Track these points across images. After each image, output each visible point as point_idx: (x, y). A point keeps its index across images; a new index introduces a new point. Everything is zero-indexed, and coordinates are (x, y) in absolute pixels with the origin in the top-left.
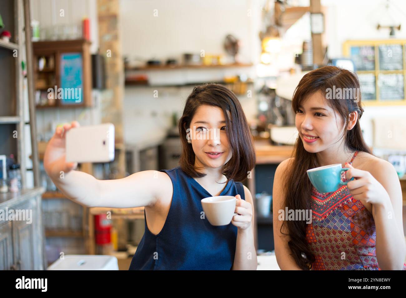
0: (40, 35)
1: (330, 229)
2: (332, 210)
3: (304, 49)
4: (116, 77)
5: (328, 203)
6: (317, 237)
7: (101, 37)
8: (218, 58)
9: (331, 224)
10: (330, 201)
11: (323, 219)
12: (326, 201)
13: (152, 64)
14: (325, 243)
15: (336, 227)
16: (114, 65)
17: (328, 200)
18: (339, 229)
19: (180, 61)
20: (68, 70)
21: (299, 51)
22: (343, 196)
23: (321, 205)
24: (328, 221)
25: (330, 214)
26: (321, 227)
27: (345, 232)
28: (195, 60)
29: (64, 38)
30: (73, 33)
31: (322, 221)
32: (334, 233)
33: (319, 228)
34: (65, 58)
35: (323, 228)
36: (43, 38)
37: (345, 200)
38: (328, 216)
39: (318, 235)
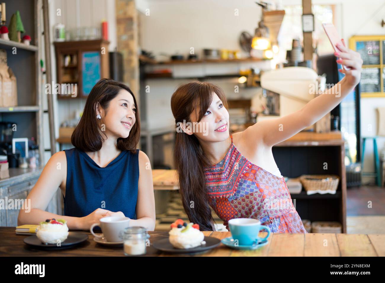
0: (65, 36)
1: (243, 197)
2: (238, 182)
3: (293, 47)
4: (132, 71)
5: (232, 180)
6: (236, 209)
7: (119, 37)
8: (234, 53)
9: (242, 193)
10: (233, 178)
11: (235, 192)
12: (230, 180)
13: (176, 59)
14: (244, 209)
15: (247, 193)
16: (130, 61)
17: (231, 178)
18: (250, 193)
19: (201, 56)
20: (89, 66)
21: (290, 48)
22: (240, 169)
23: (228, 184)
24: (239, 192)
25: (237, 186)
26: (236, 199)
27: (255, 192)
28: (214, 56)
29: (85, 39)
30: (93, 34)
31: (235, 195)
32: (247, 197)
33: (235, 201)
34: (86, 56)
35: (238, 199)
36: (68, 39)
37: (244, 170)
38: (237, 188)
39: (236, 207)
